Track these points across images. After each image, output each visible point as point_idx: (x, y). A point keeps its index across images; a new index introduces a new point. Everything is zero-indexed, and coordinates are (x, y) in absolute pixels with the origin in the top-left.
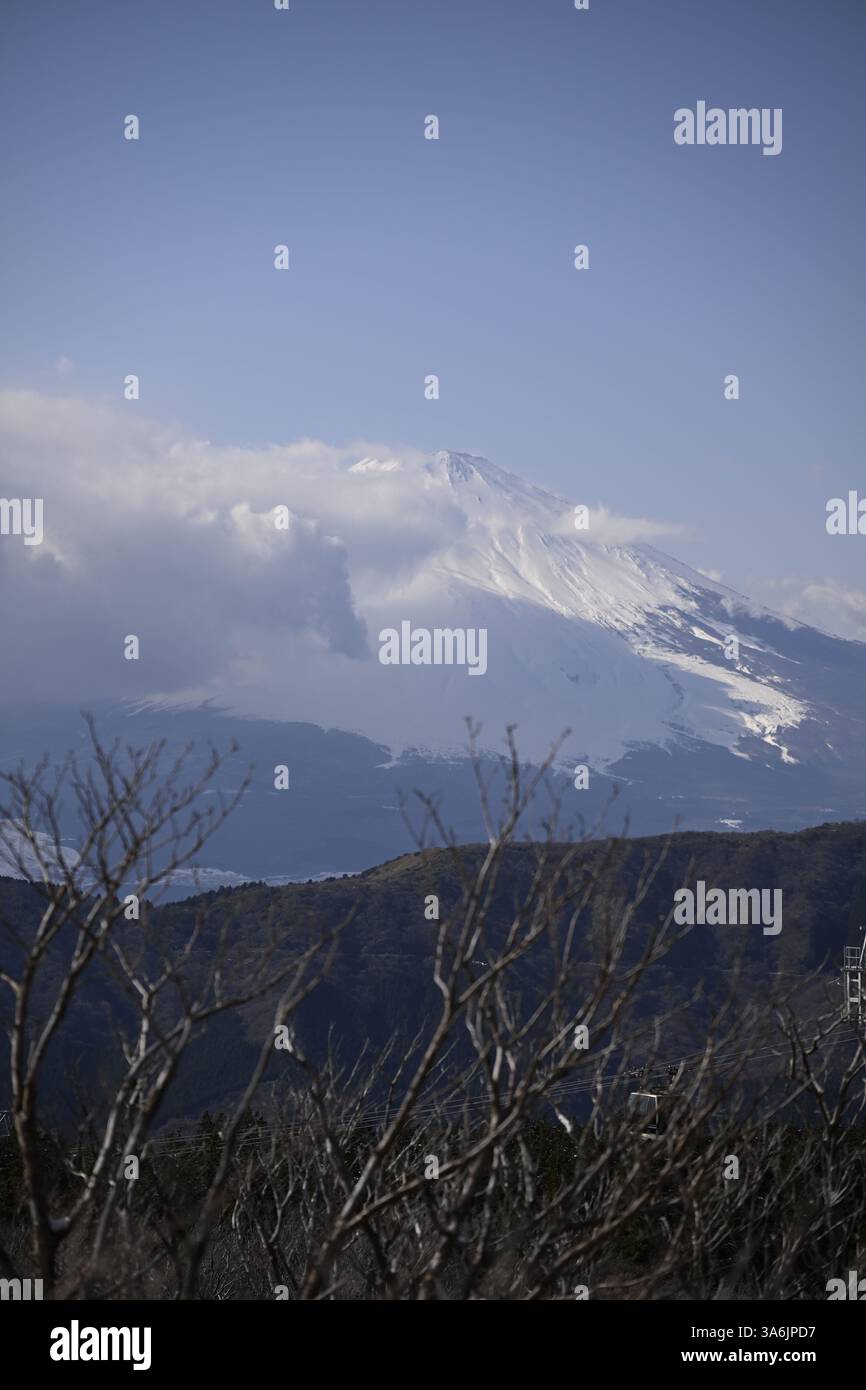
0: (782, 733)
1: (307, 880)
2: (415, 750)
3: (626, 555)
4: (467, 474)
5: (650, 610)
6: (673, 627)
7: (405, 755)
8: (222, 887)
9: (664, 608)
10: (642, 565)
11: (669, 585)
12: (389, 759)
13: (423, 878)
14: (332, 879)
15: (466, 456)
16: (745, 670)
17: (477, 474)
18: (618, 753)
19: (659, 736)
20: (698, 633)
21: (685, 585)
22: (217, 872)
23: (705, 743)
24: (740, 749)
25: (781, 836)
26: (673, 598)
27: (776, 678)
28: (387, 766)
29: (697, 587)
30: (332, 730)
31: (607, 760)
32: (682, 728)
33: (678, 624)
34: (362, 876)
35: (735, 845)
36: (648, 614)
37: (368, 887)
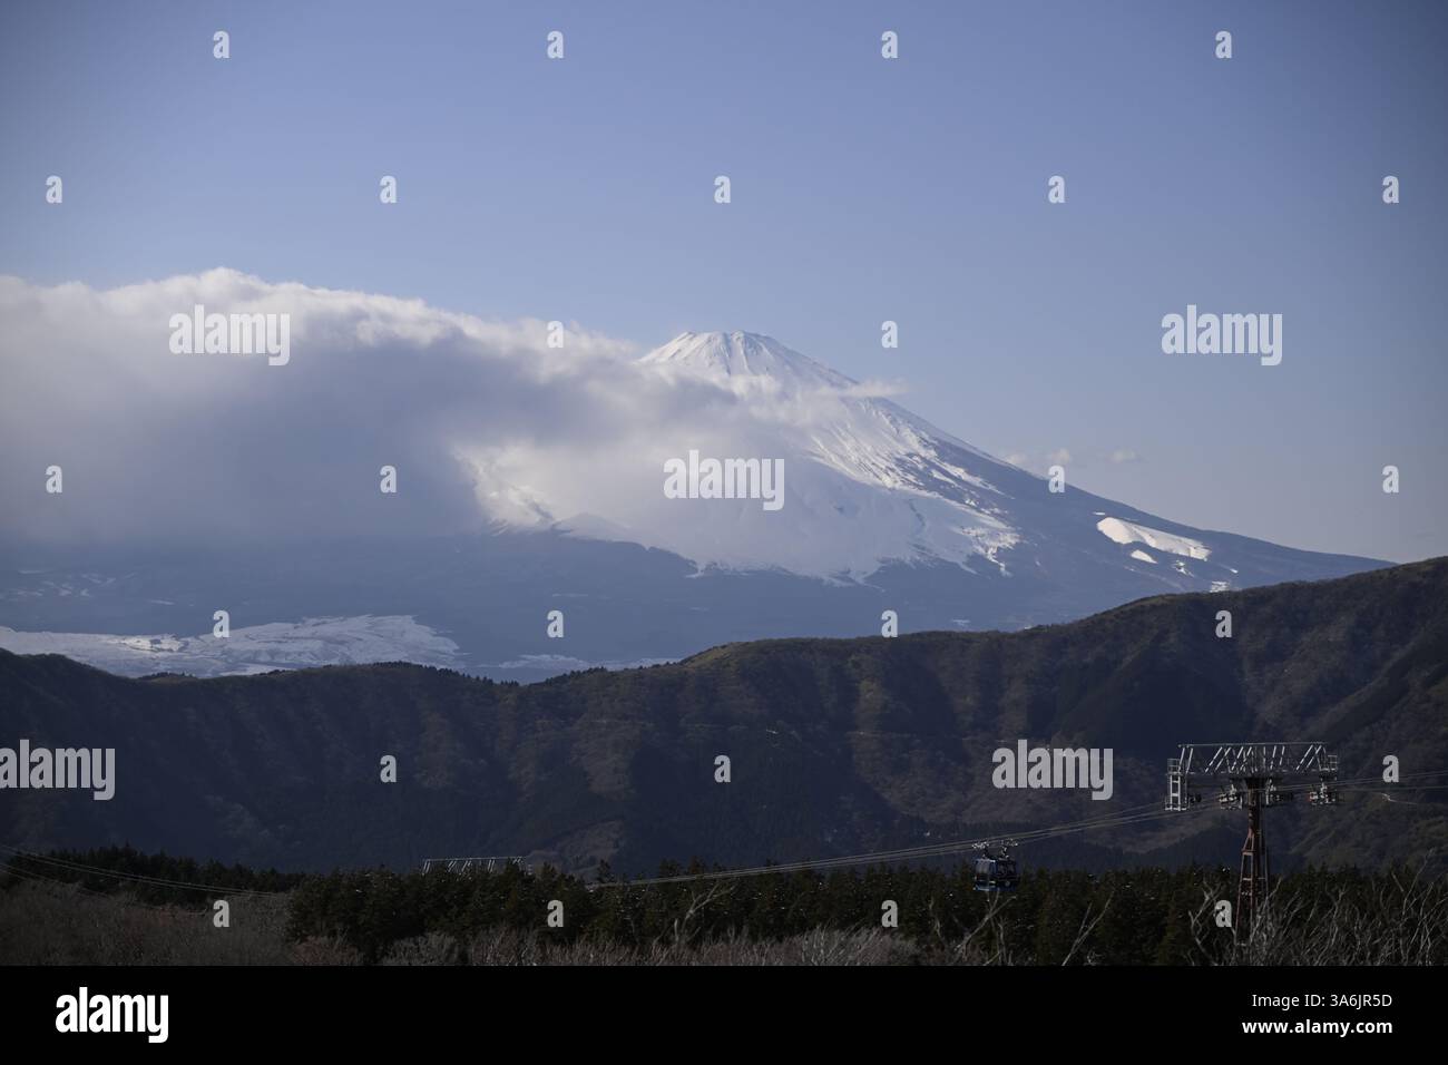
0: (1001, 554)
1: (638, 666)
2: (715, 564)
3: (880, 413)
4: (757, 349)
5: (898, 456)
6: (916, 470)
7: (708, 568)
8: (573, 672)
9: (910, 455)
10: (893, 421)
11: (914, 436)
12: (696, 571)
13: (728, 665)
14: (658, 666)
15: (757, 336)
16: (972, 503)
17: (765, 350)
18: (873, 568)
19: (907, 555)
20: (936, 475)
21: (926, 437)
22: (562, 658)
23: (943, 561)
24: (968, 564)
25: (1005, 635)
26: (916, 446)
27: (997, 510)
28: (694, 576)
29: (936, 439)
30: (652, 548)
31: (865, 573)
32: (923, 549)
33: (921, 467)
34: (681, 663)
35: (969, 641)
36: (898, 459)
37: (686, 673)
